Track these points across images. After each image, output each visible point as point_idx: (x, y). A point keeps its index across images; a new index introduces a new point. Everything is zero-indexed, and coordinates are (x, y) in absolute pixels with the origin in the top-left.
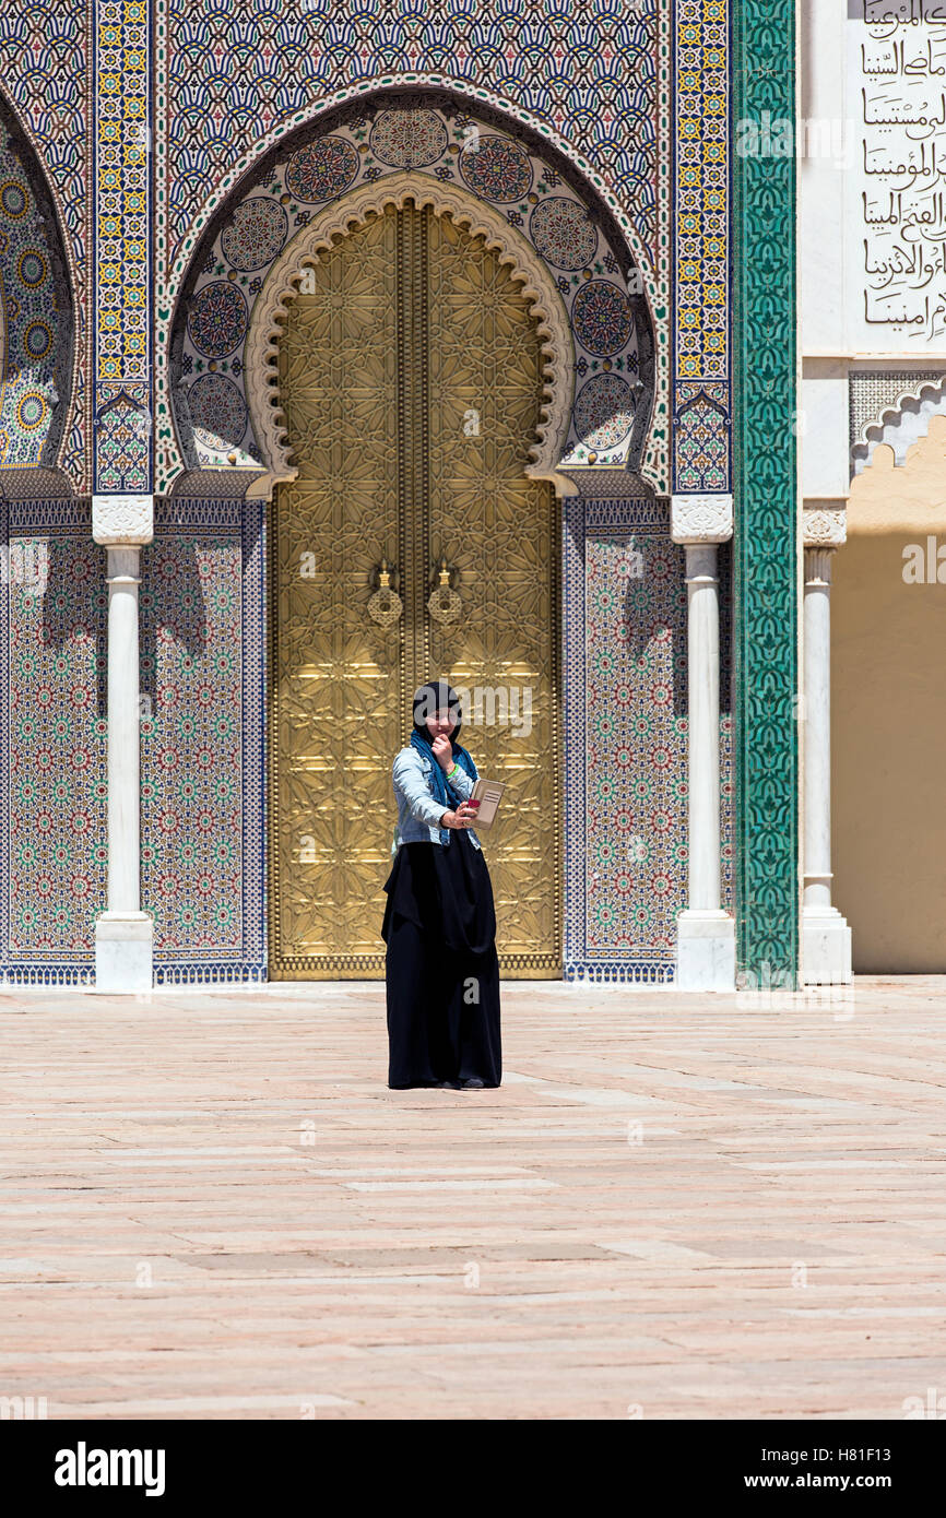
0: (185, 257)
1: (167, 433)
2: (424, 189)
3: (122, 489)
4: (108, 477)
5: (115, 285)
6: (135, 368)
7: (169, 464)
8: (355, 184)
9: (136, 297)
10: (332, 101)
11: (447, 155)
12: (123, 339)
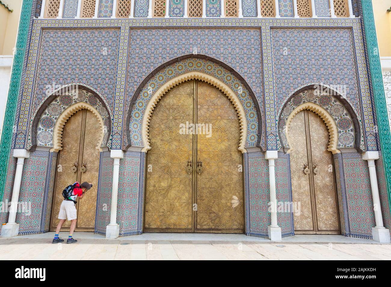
0: (280, 111)
1: (279, 140)
2: (311, 105)
3: (272, 149)
4: (270, 147)
5: (269, 115)
6: (273, 129)
7: (279, 146)
8: (301, 103)
9: (273, 117)
10: (303, 87)
11: (317, 98)
12: (271, 124)
